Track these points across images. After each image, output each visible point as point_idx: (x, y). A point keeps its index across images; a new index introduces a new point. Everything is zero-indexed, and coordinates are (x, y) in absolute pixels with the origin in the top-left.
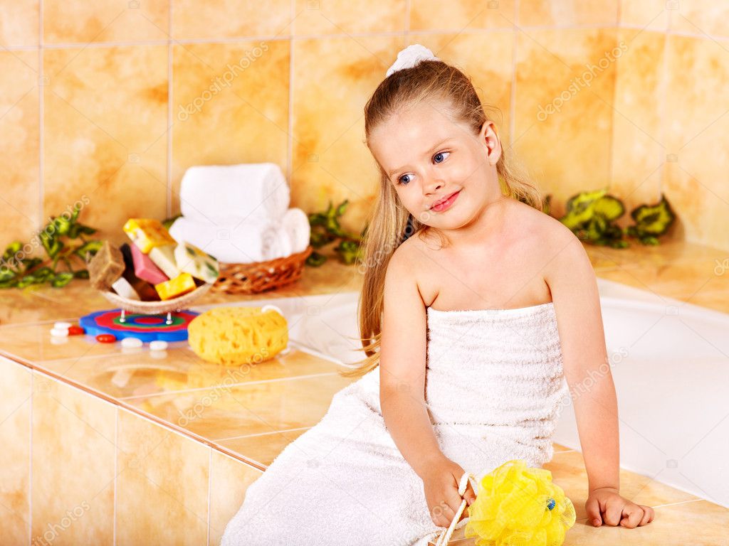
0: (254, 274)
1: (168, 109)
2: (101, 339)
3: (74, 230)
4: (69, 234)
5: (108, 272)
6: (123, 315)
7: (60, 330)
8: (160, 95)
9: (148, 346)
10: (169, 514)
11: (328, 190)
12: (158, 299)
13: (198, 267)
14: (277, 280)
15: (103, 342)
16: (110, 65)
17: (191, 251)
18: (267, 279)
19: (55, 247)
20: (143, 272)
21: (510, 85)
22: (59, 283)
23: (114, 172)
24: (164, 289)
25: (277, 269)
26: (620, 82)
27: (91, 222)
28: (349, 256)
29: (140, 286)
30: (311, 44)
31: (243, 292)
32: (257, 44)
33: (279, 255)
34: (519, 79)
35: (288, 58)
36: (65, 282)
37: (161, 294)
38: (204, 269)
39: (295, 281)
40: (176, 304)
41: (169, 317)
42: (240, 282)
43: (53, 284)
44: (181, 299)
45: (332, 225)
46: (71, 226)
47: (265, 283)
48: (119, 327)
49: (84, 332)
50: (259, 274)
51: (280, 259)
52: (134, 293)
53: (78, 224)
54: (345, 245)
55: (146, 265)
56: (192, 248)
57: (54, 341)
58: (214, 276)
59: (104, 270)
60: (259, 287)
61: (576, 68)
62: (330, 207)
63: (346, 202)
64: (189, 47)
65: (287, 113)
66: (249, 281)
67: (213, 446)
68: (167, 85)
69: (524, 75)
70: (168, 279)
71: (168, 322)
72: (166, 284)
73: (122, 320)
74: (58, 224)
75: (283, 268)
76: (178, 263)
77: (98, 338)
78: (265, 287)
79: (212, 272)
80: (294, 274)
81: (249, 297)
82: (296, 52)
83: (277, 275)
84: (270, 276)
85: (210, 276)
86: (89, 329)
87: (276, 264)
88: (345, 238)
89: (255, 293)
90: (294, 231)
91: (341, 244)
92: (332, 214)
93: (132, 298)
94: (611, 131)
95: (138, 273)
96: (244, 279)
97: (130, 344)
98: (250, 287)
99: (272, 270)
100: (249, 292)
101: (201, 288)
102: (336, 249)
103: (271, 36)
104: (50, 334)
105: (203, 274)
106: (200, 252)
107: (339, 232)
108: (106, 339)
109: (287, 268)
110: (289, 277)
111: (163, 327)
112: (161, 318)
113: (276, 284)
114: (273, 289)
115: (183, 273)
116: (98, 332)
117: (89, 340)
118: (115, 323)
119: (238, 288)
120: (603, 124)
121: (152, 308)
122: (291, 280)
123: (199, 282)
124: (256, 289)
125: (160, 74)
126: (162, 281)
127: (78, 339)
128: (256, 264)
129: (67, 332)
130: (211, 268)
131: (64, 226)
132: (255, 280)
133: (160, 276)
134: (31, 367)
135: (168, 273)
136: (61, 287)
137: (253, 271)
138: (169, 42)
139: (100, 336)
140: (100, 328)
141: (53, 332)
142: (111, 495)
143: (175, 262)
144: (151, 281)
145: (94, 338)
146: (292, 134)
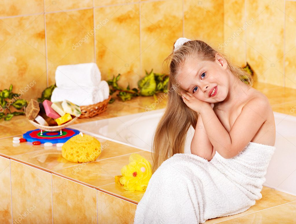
0: (90, 110)
1: (45, 41)
2: (35, 143)
3: (11, 95)
4: (9, 97)
5: (33, 112)
6: (42, 132)
7: (16, 140)
8: (41, 35)
9: (56, 145)
10: (78, 218)
11: (112, 70)
12: (57, 125)
13: (73, 111)
14: (98, 111)
15: (36, 144)
16: (20, 25)
17: (69, 104)
18: (95, 111)
19: (4, 103)
20: (50, 114)
21: (182, 21)
22: (7, 119)
23: (25, 69)
24: (59, 121)
25: (99, 107)
26: (226, 16)
27: (16, 91)
28: (123, 98)
29: (49, 120)
30: (102, 10)
31: (85, 118)
32: (79, 11)
33: (99, 101)
34: (186, 18)
35: (93, 16)
36: (10, 118)
37: (58, 123)
38: (75, 111)
39: (105, 111)
40: (64, 126)
41: (61, 132)
42: (84, 114)
43: (5, 119)
44: (66, 124)
45: (115, 85)
46: (10, 94)
47: (94, 113)
48: (41, 138)
49: (26, 141)
50: (92, 110)
51: (100, 103)
52: (46, 123)
53: (12, 93)
54: (121, 93)
55: (51, 111)
56: (69, 103)
57: (14, 146)
58: (79, 114)
59: (31, 112)
60: (92, 115)
61: (208, 12)
62: (114, 77)
63: (119, 75)
64: (53, 14)
65: (94, 40)
66: (88, 113)
67: (98, 189)
68: (44, 32)
69: (187, 17)
70: (60, 116)
71: (61, 134)
72: (60, 118)
73: (41, 135)
74: (3, 94)
75: (101, 106)
76: (64, 109)
77: (33, 143)
78: (94, 115)
79: (79, 112)
80: (105, 108)
81: (88, 119)
82: (95, 13)
83: (99, 109)
84: (96, 110)
85: (78, 114)
86: (28, 139)
87: (98, 105)
88: (121, 90)
89: (90, 117)
90: (103, 90)
91: (120, 93)
92: (115, 81)
93: (45, 125)
94: (223, 37)
95: (47, 114)
96: (86, 112)
97: (48, 145)
98: (88, 115)
99: (96, 108)
100: (88, 117)
101: (74, 119)
102: (117, 95)
103: (85, 8)
104: (12, 143)
105: (75, 113)
106: (73, 104)
107: (118, 88)
108: (37, 143)
109: (102, 106)
110: (103, 109)
111: (58, 136)
112: (58, 133)
113: (98, 113)
114: (97, 115)
115: (66, 113)
116: (33, 141)
117: (29, 144)
118: (39, 136)
119: (83, 116)
120: (220, 34)
121: (54, 129)
122: (104, 110)
123: (73, 117)
124: (90, 116)
125: (41, 27)
126: (58, 118)
127: (24, 144)
128: (90, 106)
129: (19, 141)
130: (78, 110)
131: (7, 94)
132: (90, 112)
133: (57, 115)
134: (10, 158)
135: (60, 114)
136: (9, 120)
137: (89, 108)
138: (44, 13)
139: (34, 142)
140: (33, 139)
141: (14, 142)
142: (50, 210)
143: (63, 109)
144: (53, 118)
145: (31, 143)
146: (96, 48)
